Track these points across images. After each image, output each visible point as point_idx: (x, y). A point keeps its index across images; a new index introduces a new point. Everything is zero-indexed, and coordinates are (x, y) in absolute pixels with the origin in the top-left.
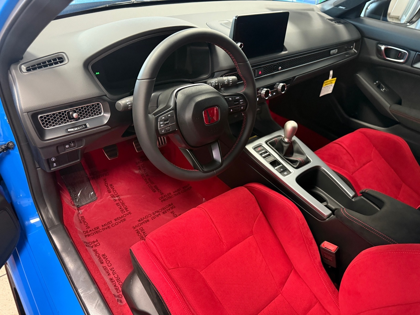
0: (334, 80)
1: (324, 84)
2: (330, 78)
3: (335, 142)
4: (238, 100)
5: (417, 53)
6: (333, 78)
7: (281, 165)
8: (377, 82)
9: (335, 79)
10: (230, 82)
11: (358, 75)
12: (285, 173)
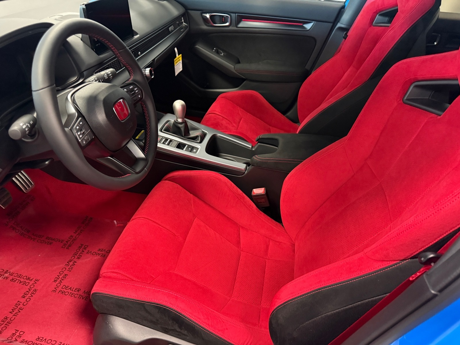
0: (180, 57)
1: (175, 63)
2: (177, 55)
3: (208, 113)
4: (132, 90)
5: (236, 14)
6: (179, 55)
7: (187, 146)
8: (215, 49)
9: (181, 55)
10: (110, 75)
11: (197, 46)
12: (195, 151)
